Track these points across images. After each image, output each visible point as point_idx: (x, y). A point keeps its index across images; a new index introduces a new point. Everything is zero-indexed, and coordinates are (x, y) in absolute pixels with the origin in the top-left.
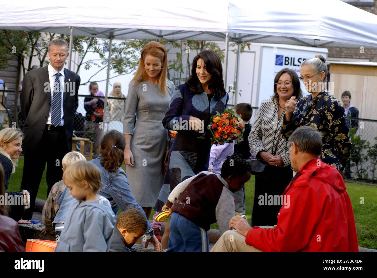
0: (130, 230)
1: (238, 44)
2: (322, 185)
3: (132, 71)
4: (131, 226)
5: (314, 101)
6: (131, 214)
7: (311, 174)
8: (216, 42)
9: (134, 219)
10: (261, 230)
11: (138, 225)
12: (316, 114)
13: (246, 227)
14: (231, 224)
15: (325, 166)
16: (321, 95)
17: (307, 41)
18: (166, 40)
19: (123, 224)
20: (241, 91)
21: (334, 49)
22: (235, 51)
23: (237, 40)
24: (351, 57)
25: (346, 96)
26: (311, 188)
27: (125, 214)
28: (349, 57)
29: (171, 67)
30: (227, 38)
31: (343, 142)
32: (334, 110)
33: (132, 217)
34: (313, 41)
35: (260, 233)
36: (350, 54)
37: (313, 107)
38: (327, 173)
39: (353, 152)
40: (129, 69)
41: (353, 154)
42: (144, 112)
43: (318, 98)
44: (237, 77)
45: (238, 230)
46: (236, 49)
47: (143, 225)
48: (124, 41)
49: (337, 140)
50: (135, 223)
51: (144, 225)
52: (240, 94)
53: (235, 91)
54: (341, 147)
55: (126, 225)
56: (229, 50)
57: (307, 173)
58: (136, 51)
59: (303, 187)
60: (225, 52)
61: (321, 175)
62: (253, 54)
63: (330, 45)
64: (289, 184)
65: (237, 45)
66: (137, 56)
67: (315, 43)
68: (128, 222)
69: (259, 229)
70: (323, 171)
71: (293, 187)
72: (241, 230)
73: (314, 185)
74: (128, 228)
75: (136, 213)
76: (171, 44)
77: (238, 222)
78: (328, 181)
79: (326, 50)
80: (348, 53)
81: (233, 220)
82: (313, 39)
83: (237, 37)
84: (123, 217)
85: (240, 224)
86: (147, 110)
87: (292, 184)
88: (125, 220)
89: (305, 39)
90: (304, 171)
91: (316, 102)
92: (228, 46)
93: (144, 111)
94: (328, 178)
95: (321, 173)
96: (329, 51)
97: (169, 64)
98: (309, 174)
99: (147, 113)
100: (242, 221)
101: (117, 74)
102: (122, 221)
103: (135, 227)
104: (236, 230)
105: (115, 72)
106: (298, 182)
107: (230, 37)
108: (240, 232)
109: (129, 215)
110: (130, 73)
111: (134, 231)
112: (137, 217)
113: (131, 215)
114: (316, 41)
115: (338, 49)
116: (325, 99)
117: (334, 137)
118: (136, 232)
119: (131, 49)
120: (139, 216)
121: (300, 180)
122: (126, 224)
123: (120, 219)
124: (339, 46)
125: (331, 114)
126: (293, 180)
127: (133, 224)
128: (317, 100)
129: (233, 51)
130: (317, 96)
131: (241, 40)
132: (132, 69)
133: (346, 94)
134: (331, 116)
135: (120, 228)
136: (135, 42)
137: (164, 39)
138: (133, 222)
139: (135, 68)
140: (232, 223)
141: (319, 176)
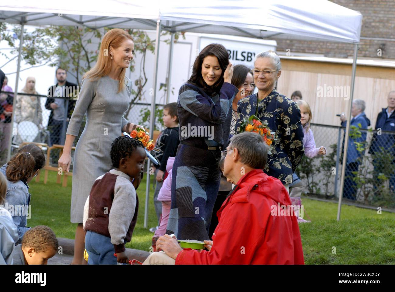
0: (37, 249)
1: (172, 33)
2: (264, 200)
3: (47, 62)
4: (39, 244)
5: (265, 102)
6: (38, 230)
7: (251, 188)
8: (144, 31)
9: (42, 236)
10: (193, 253)
11: (47, 243)
12: (269, 117)
13: (176, 248)
14: (158, 244)
15: (267, 179)
16: (273, 96)
17: (251, 32)
18: (88, 27)
19: (28, 242)
20: (174, 88)
21: (284, 41)
22: (168, 42)
23: (170, 29)
24: (304, 51)
25: (296, 97)
26: (251, 205)
27: (31, 231)
28: (301, 51)
29: (93, 59)
30: (158, 27)
31: (297, 149)
32: (291, 113)
33: (40, 233)
34: (259, 32)
35: (192, 255)
36: (302, 48)
37: (264, 109)
38: (269, 187)
39: (304, 163)
40: (42, 60)
41: (303, 165)
42: (98, 112)
43: (269, 99)
44: (169, 72)
45: (167, 252)
46: (169, 40)
47: (52, 243)
48: (38, 28)
49: (292, 147)
50: (44, 240)
51: (54, 243)
52: (173, 92)
53: (166, 88)
54: (294, 156)
55: (32, 244)
56: (161, 41)
57: (247, 186)
58: (51, 40)
59: (243, 202)
60: (156, 43)
61: (262, 189)
62: (189, 46)
63: (279, 37)
64: (226, 199)
65: (170, 34)
66: (53, 45)
67: (261, 34)
68: (34, 240)
69: (191, 250)
70: (265, 184)
71: (230, 203)
72: (169, 252)
73: (255, 200)
74: (35, 246)
75: (45, 230)
76: (92, 33)
77: (166, 243)
78: (271, 196)
79: (274, 43)
80: (300, 47)
81: (161, 240)
82: (259, 30)
83: (170, 25)
84: (29, 234)
85: (168, 245)
86: (103, 110)
87: (229, 199)
88: (32, 238)
89: (250, 29)
90: (243, 184)
91: (267, 103)
92: (159, 36)
93: (99, 110)
94: (271, 192)
95: (263, 186)
96: (278, 43)
97: (90, 55)
98: (249, 188)
99: (102, 113)
100: (171, 242)
101: (29, 65)
102: (28, 239)
103: (43, 245)
104: (163, 252)
105: (27, 64)
106: (236, 197)
107: (162, 25)
108: (169, 254)
109: (36, 232)
110: (45, 64)
111: (42, 250)
112: (45, 234)
113: (39, 232)
114: (262, 32)
115: (288, 42)
116: (278, 100)
117: (289, 144)
118: (44, 252)
119: (46, 38)
120: (48, 232)
121: (238, 195)
122: (33, 242)
123: (26, 236)
124: (289, 38)
125: (289, 118)
126: (231, 195)
127: (41, 241)
128: (269, 101)
129: (166, 41)
130: (268, 96)
131: (175, 28)
132: (47, 60)
133: (297, 95)
134: (288, 119)
135: (26, 247)
136: (50, 29)
137: (84, 26)
138: (41, 240)
139: (50, 59)
140: (160, 244)
141: (260, 190)
